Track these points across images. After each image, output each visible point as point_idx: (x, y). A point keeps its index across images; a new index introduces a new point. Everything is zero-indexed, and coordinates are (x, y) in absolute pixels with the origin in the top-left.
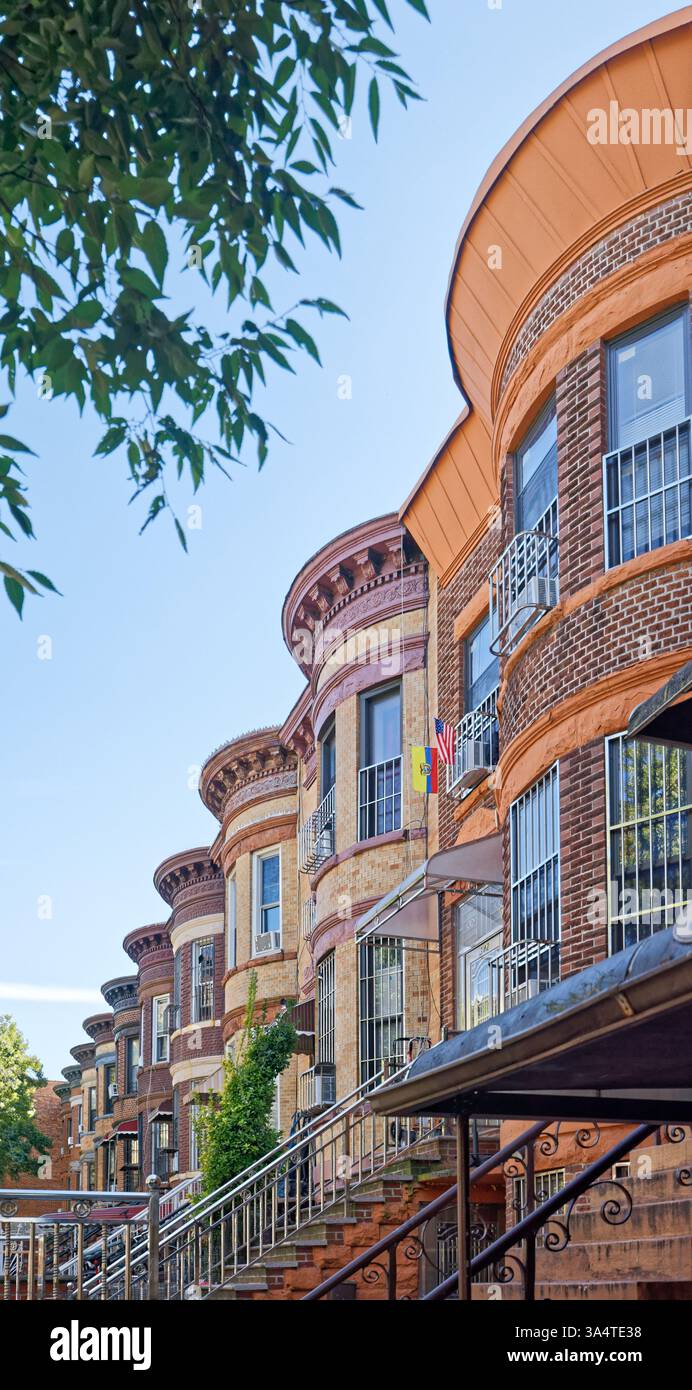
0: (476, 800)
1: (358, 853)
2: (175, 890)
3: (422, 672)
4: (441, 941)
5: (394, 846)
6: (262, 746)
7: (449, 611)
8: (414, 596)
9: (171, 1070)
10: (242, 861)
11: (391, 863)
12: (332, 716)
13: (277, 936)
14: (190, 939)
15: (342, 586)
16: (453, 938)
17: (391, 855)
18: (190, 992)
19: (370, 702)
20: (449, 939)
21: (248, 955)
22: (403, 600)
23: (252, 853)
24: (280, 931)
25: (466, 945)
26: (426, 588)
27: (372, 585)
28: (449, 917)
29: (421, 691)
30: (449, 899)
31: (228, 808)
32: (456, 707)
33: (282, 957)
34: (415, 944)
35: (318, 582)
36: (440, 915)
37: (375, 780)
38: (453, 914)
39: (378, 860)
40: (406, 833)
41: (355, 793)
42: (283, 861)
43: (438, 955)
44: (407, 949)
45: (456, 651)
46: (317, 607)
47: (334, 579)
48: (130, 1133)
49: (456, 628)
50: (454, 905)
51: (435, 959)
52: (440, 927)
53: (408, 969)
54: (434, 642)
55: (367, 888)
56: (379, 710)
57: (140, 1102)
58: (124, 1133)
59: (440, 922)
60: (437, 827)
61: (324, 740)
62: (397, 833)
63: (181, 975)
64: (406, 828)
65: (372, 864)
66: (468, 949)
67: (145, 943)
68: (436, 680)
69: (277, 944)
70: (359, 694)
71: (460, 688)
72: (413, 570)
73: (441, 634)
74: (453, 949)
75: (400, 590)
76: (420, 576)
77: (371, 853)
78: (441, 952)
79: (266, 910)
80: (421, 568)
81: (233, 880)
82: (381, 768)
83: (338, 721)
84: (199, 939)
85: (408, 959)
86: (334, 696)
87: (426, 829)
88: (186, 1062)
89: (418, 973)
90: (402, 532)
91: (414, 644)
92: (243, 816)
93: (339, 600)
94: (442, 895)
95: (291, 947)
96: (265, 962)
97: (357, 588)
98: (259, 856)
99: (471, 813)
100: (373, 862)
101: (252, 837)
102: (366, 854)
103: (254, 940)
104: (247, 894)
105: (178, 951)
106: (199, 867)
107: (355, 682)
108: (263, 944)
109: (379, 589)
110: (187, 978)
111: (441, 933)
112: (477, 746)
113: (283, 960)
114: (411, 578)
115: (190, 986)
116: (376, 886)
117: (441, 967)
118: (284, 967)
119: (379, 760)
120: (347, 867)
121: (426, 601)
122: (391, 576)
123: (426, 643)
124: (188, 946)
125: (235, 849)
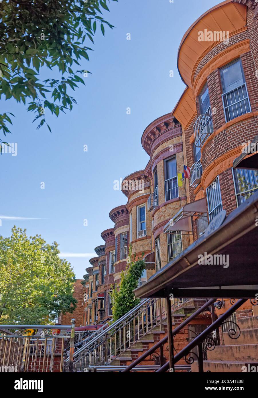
0: (200, 187)
1: (165, 205)
2: (116, 218)
3: (181, 153)
4: (193, 231)
5: (177, 202)
6: (139, 176)
7: (188, 136)
8: (178, 133)
9: (114, 276)
10: (134, 209)
11: (176, 207)
12: (156, 167)
13: (145, 231)
14: (120, 233)
15: (157, 132)
16: (196, 230)
17: (175, 205)
18: (120, 250)
19: (167, 161)
20: (195, 230)
21: (136, 237)
22: (174, 134)
23: (137, 206)
24: (146, 230)
25: (201, 232)
26: (181, 130)
27: (166, 131)
28: (195, 223)
29: (182, 158)
30: (194, 218)
31: (129, 194)
32: (192, 161)
33: (147, 238)
34: (185, 233)
35: (150, 132)
36: (192, 223)
37: (170, 184)
38: (196, 222)
39: (172, 207)
40: (180, 198)
41: (164, 188)
42: (146, 208)
43: (193, 236)
44: (182, 234)
45: (191, 146)
46: (151, 138)
47: (155, 130)
48: (102, 297)
49: (190, 140)
50: (196, 220)
51: (191, 237)
52: (192, 227)
53: (183, 240)
54: (184, 144)
55: (169, 216)
56: (170, 164)
57: (105, 287)
58: (100, 297)
59: (192, 225)
60: (189, 196)
61: (155, 173)
62: (177, 198)
63: (117, 244)
64: (180, 197)
65: (170, 208)
66: (201, 233)
67: (107, 235)
68: (186, 155)
69: (145, 234)
70: (164, 160)
71: (193, 156)
72: (177, 126)
73: (186, 142)
74: (197, 234)
75: (174, 132)
76: (179, 128)
77: (169, 205)
78: (193, 234)
79: (141, 223)
80: (180, 126)
81: (131, 215)
82: (171, 180)
83: (158, 168)
84: (123, 233)
85: (183, 237)
86: (156, 161)
87: (186, 197)
88: (119, 273)
89: (187, 242)
90: (173, 117)
91: (179, 145)
92: (134, 195)
93: (157, 136)
94: (192, 217)
95: (149, 234)
96: (141, 240)
97: (162, 132)
98: (139, 207)
99: (198, 192)
100: (170, 207)
101: (136, 202)
102: (168, 205)
103: (138, 232)
104: (135, 219)
105: (116, 237)
106: (122, 211)
107: (162, 157)
108: (140, 234)
109: (168, 132)
110: (119, 245)
111: (193, 229)
112: (198, 172)
113: (147, 239)
114: (177, 128)
115: (120, 248)
116: (171, 215)
117: (194, 240)
118: (147, 241)
119: (171, 178)
120: (162, 209)
121: (181, 134)
122: (171, 128)
123: (182, 145)
124: (119, 235)
125: (132, 205)
